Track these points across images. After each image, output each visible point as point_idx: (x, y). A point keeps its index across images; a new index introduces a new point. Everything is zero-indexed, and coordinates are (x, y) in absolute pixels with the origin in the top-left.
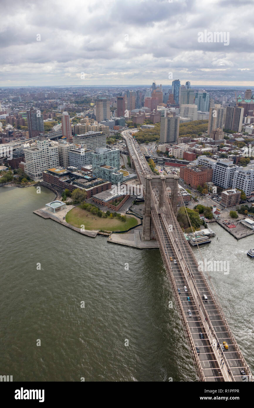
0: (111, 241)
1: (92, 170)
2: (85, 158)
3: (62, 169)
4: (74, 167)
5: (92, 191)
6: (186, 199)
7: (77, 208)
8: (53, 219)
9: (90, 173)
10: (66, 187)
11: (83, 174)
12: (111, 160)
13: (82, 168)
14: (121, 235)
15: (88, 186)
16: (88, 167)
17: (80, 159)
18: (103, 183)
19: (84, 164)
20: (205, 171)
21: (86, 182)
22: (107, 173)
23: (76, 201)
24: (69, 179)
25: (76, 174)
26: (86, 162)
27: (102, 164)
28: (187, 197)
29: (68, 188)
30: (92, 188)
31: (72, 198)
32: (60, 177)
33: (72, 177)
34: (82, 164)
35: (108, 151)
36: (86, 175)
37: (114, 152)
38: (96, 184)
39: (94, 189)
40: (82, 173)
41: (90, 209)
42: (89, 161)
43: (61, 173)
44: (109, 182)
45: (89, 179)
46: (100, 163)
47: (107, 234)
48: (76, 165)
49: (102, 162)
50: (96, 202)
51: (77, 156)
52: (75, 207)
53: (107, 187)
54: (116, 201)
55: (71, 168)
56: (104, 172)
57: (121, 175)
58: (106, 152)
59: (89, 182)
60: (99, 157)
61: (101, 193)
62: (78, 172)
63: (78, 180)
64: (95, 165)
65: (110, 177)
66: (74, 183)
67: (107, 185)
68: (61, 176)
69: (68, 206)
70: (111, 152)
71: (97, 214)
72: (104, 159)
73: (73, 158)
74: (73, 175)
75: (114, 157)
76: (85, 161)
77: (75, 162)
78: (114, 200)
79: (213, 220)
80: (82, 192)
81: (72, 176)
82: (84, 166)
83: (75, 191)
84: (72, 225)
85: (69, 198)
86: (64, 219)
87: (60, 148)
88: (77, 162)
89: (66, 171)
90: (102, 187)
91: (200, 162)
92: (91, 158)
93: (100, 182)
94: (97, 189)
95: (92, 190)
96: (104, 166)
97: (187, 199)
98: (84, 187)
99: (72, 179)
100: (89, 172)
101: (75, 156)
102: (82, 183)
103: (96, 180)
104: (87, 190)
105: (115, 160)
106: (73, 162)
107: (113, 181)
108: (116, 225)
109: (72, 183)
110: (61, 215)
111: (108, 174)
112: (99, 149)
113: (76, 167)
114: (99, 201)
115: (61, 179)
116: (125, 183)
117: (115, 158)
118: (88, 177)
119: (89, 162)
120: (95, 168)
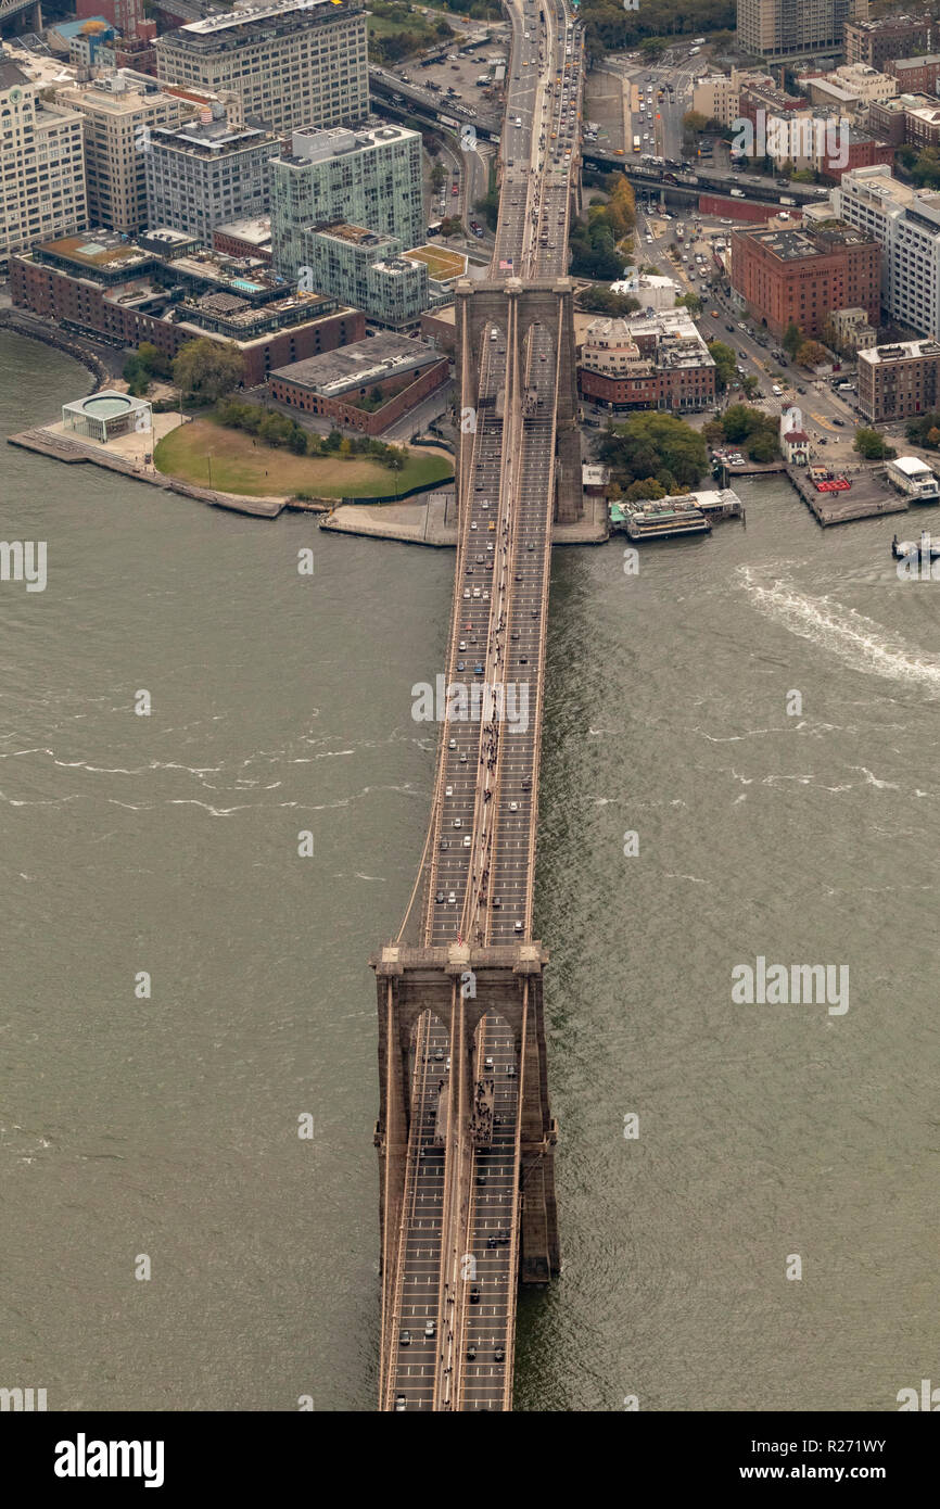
0: (333, 526)
1: (269, 249)
2: (236, 179)
3: (113, 245)
4: (177, 235)
5: (267, 350)
6: (694, 385)
7: (201, 425)
8: (101, 462)
9: (259, 267)
10: (139, 335)
11: (224, 267)
12: (374, 190)
13: (217, 234)
14: (376, 509)
15: (250, 328)
16: (253, 232)
17: (206, 185)
18: (322, 313)
19: (228, 212)
20: (834, 253)
21: (241, 310)
22: (347, 266)
23: (192, 398)
24: (151, 296)
25: (190, 271)
26: (237, 200)
27: (327, 218)
28: (700, 377)
29: (153, 342)
30: (269, 337)
31: (176, 386)
32: (111, 286)
33: (168, 286)
34: (219, 214)
35: (358, 145)
36: (239, 273)
37: (387, 150)
38: (290, 318)
39: (276, 341)
40: (218, 263)
41: (259, 422)
42: (257, 193)
43: (113, 264)
44: (351, 310)
45: (257, 293)
46: (314, 213)
47: (321, 507)
48: (185, 218)
49: (324, 204)
50: (284, 400)
51: (189, 169)
52: (189, 418)
53: (343, 333)
54: (378, 396)
55: (164, 239)
56: (332, 260)
57: (414, 274)
58: (344, 152)
59: (254, 307)
60: (305, 179)
61: (309, 362)
62: (201, 260)
63: (200, 301)
64: (290, 224)
65: (360, 284)
66: (181, 316)
67: (343, 324)
68: (112, 279)
69: (161, 416)
70: (372, 153)
71: (285, 444)
72: (335, 187)
73: (169, 177)
74: (174, 273)
75: (389, 179)
76: (232, 196)
77: (177, 200)
78: (367, 389)
79: (777, 465)
80: (220, 352)
81: (168, 279)
82: (231, 222)
83: (190, 350)
84: (185, 480)
85: (159, 385)
86: (148, 462)
87: (92, 119)
88: (192, 200)
89: (138, 254)
90: (317, 332)
91: (846, 203)
92: (266, 181)
93: (308, 310)
94: (292, 341)
95: (266, 347)
96: (331, 225)
97: (701, 384)
98: (229, 330)
99: (168, 293)
100: (255, 262)
101: (181, 167)
102: (221, 312)
103: (290, 301)
104: (243, 345)
105: (398, 192)
106: (168, 203)
107: (374, 305)
108: (359, 481)
109: (170, 315)
110: (133, 449)
111: (351, 267)
112: (309, 136)
113: (185, 228)
114: (298, 395)
115: (112, 295)
116: (434, 314)
117: (399, 184)
118: (251, 287)
119: (257, 202)
120: (287, 236)
